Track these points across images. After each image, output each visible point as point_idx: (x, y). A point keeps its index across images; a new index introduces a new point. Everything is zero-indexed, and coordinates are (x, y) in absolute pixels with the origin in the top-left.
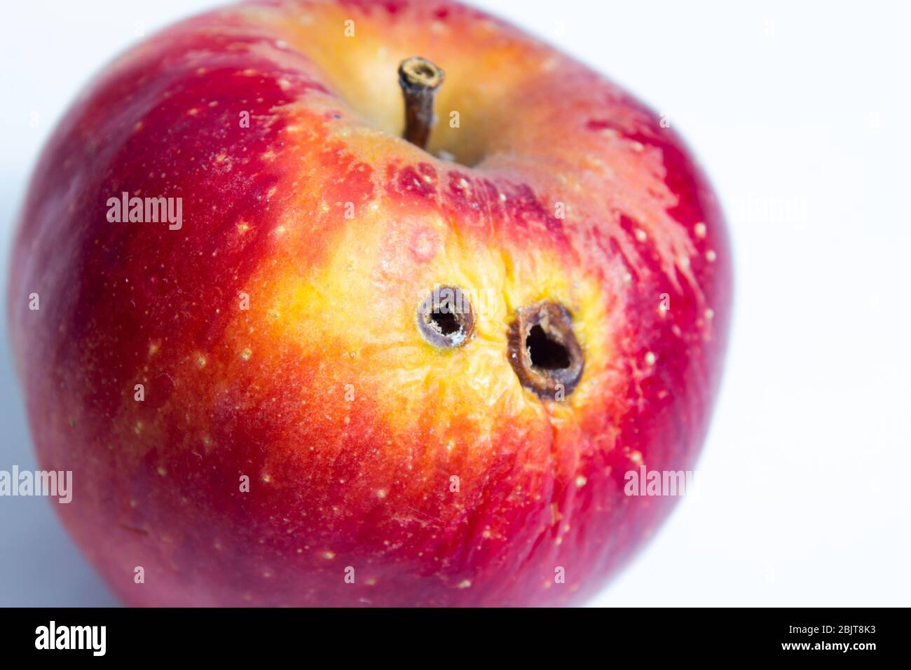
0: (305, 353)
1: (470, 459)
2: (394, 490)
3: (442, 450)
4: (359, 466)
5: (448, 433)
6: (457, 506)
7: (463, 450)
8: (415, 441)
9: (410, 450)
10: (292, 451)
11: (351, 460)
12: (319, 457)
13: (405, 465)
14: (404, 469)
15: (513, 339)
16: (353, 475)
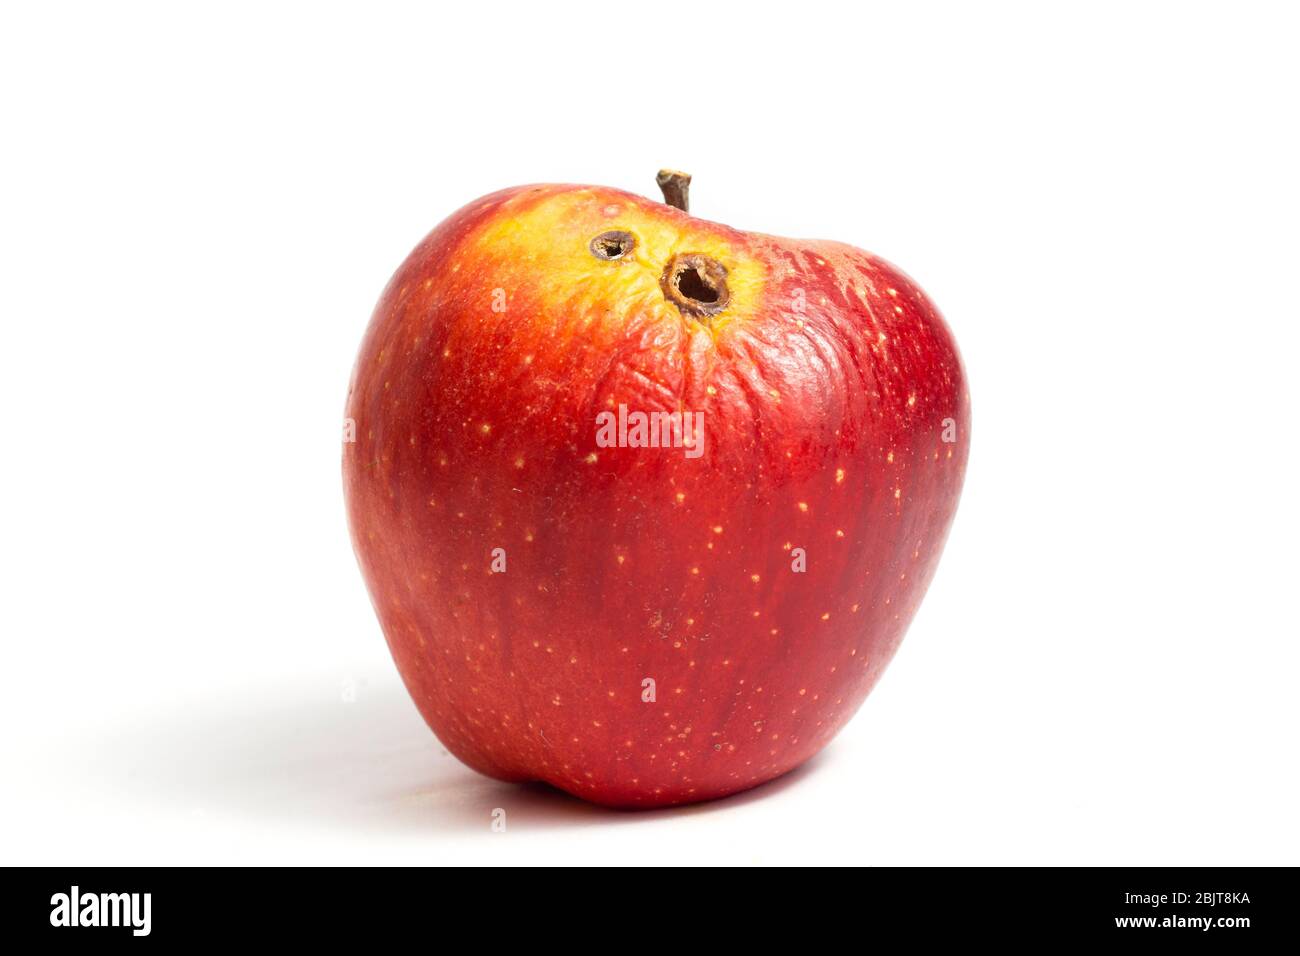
0: (495, 256)
1: (602, 331)
2: (539, 355)
3: (580, 322)
4: (513, 332)
5: (588, 312)
6: (586, 370)
7: (597, 324)
8: (560, 314)
9: (555, 321)
10: (467, 325)
11: (507, 328)
12: (485, 327)
13: (549, 334)
14: (546, 336)
15: (668, 268)
16: (507, 341)
